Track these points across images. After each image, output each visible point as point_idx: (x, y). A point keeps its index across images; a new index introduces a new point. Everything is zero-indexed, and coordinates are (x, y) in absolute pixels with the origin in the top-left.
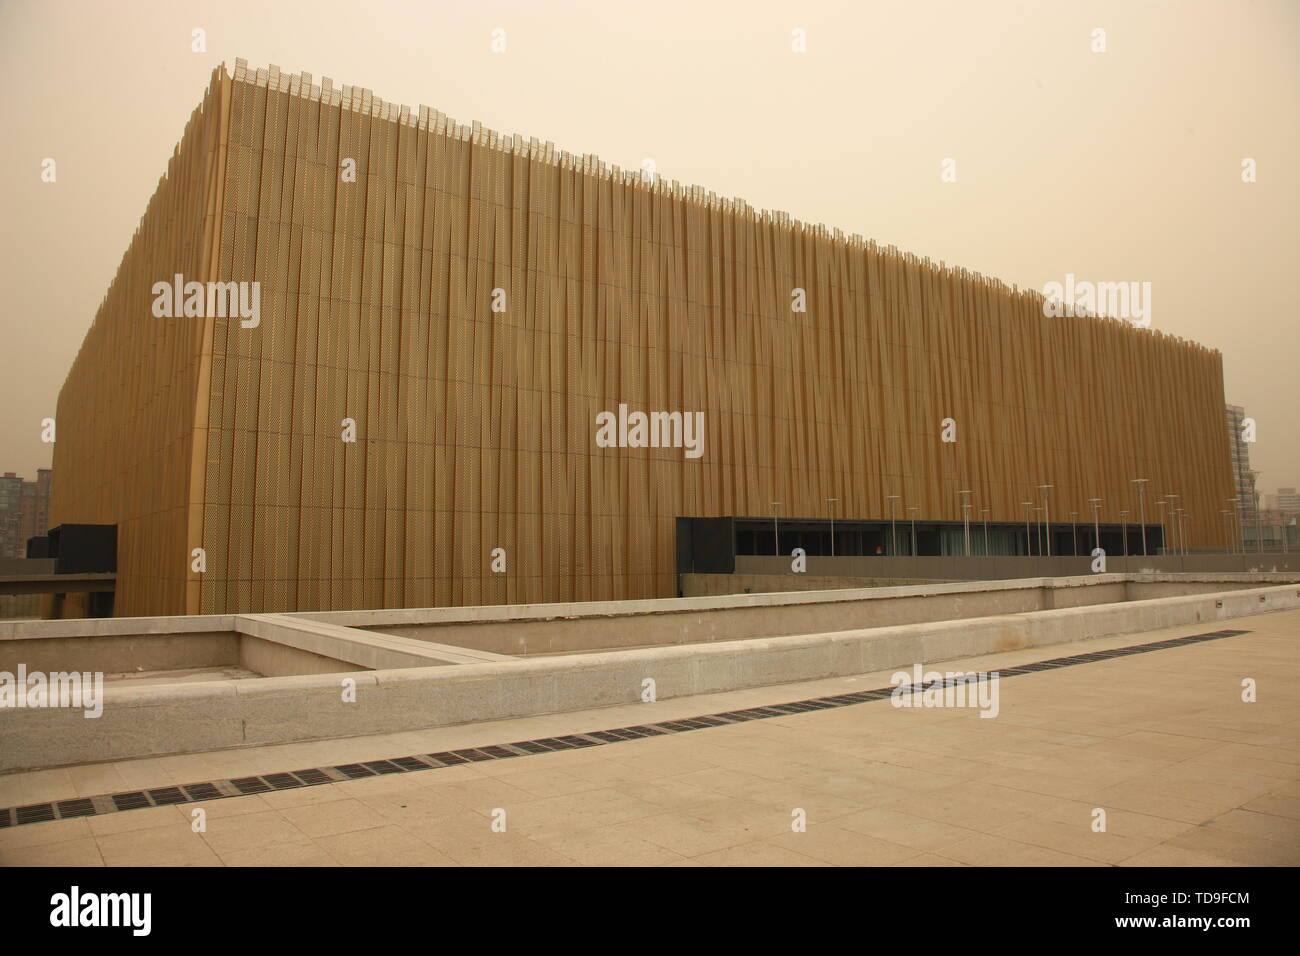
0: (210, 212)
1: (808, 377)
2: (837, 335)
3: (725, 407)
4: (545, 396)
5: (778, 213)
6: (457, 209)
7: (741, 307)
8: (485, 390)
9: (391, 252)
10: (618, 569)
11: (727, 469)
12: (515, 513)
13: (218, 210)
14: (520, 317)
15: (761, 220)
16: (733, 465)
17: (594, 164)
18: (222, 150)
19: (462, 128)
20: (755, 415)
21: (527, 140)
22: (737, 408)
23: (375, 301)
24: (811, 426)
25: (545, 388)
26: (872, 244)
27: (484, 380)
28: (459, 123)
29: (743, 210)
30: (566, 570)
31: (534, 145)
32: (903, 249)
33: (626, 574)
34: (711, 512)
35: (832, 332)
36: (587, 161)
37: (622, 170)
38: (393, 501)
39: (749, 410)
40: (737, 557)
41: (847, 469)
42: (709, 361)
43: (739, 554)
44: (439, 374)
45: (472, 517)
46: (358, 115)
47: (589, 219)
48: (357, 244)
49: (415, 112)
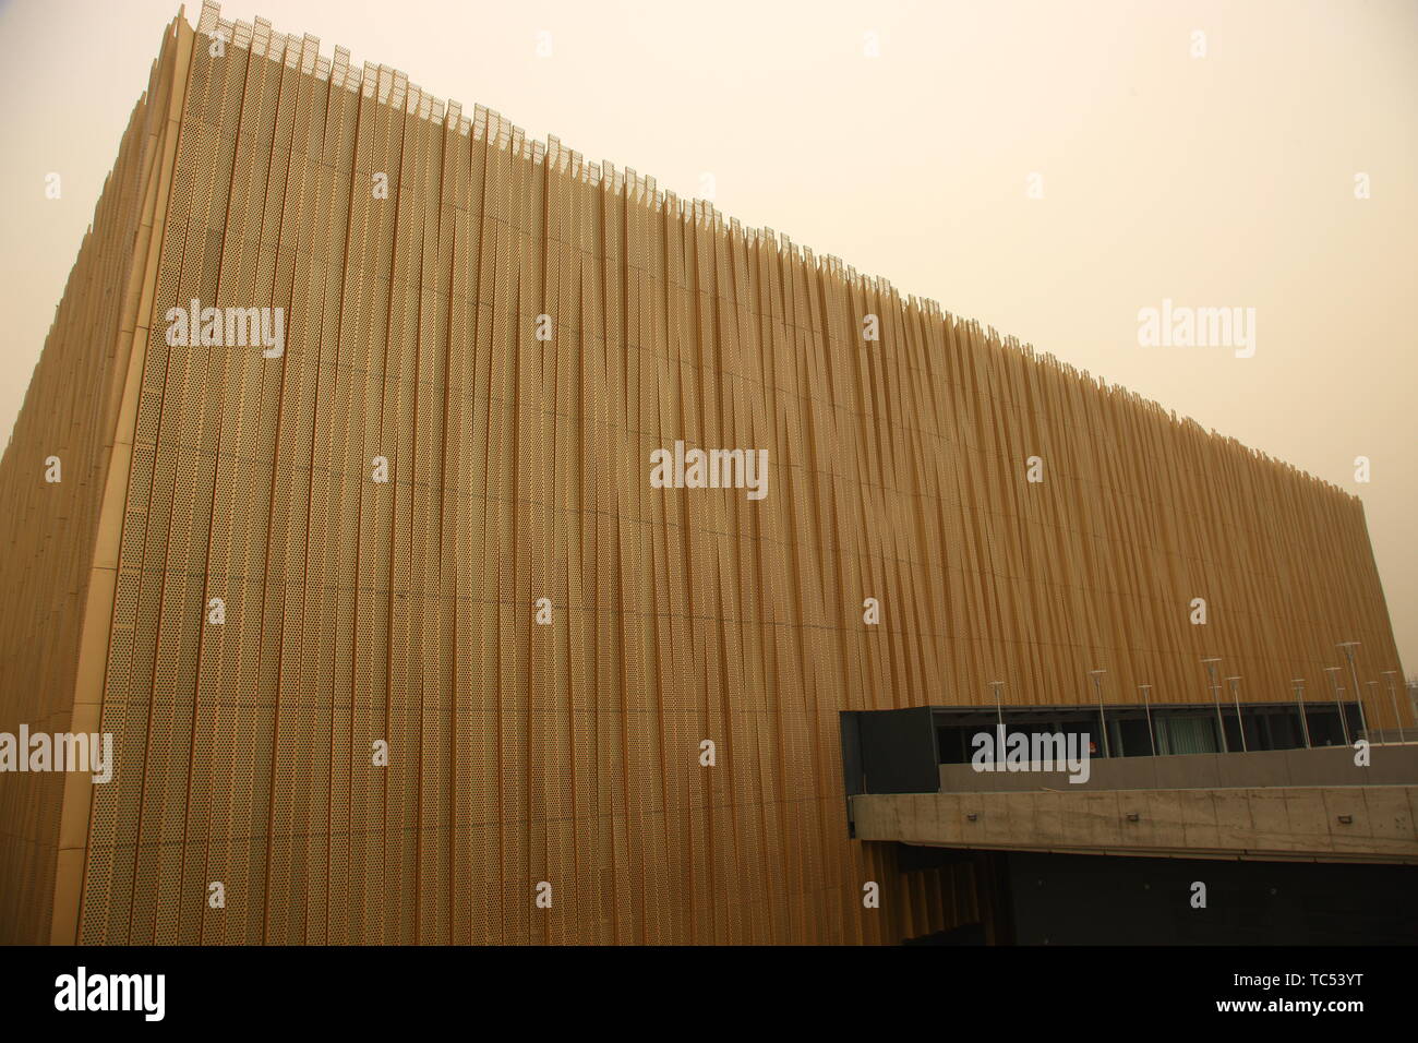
0: (146, 220)
1: (980, 513)
2: (1006, 460)
3: (888, 553)
4: (657, 532)
5: (927, 301)
6: (528, 251)
7: (896, 418)
8: (571, 518)
9: (433, 304)
10: (769, 795)
11: (898, 639)
12: (622, 711)
13: (160, 215)
14: (619, 414)
15: (909, 308)
16: (904, 634)
17: (708, 211)
18: (172, 129)
19: (533, 144)
20: (924, 565)
21: (620, 170)
22: (902, 556)
23: (405, 373)
24: (989, 578)
25: (656, 519)
26: (1029, 348)
27: (570, 504)
28: (529, 138)
29: (888, 294)
30: (698, 799)
31: (631, 178)
32: (1062, 359)
33: (780, 801)
34: (884, 703)
35: (999, 457)
36: (699, 209)
37: (743, 226)
38: (435, 696)
39: (915, 559)
40: (941, 766)
41: (1033, 638)
42: (865, 489)
43: (942, 763)
44: (503, 491)
45: (559, 719)
46: (386, 107)
47: (705, 283)
48: (379, 287)
49: (468, 113)
